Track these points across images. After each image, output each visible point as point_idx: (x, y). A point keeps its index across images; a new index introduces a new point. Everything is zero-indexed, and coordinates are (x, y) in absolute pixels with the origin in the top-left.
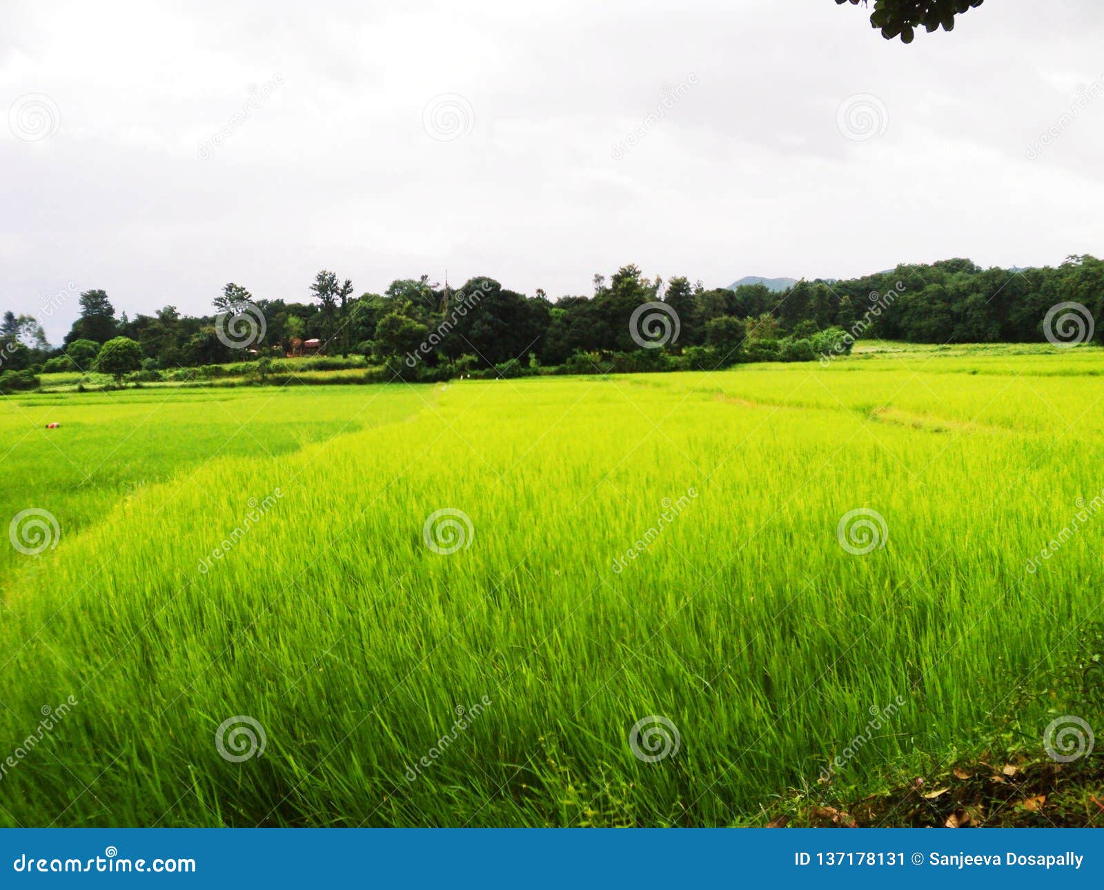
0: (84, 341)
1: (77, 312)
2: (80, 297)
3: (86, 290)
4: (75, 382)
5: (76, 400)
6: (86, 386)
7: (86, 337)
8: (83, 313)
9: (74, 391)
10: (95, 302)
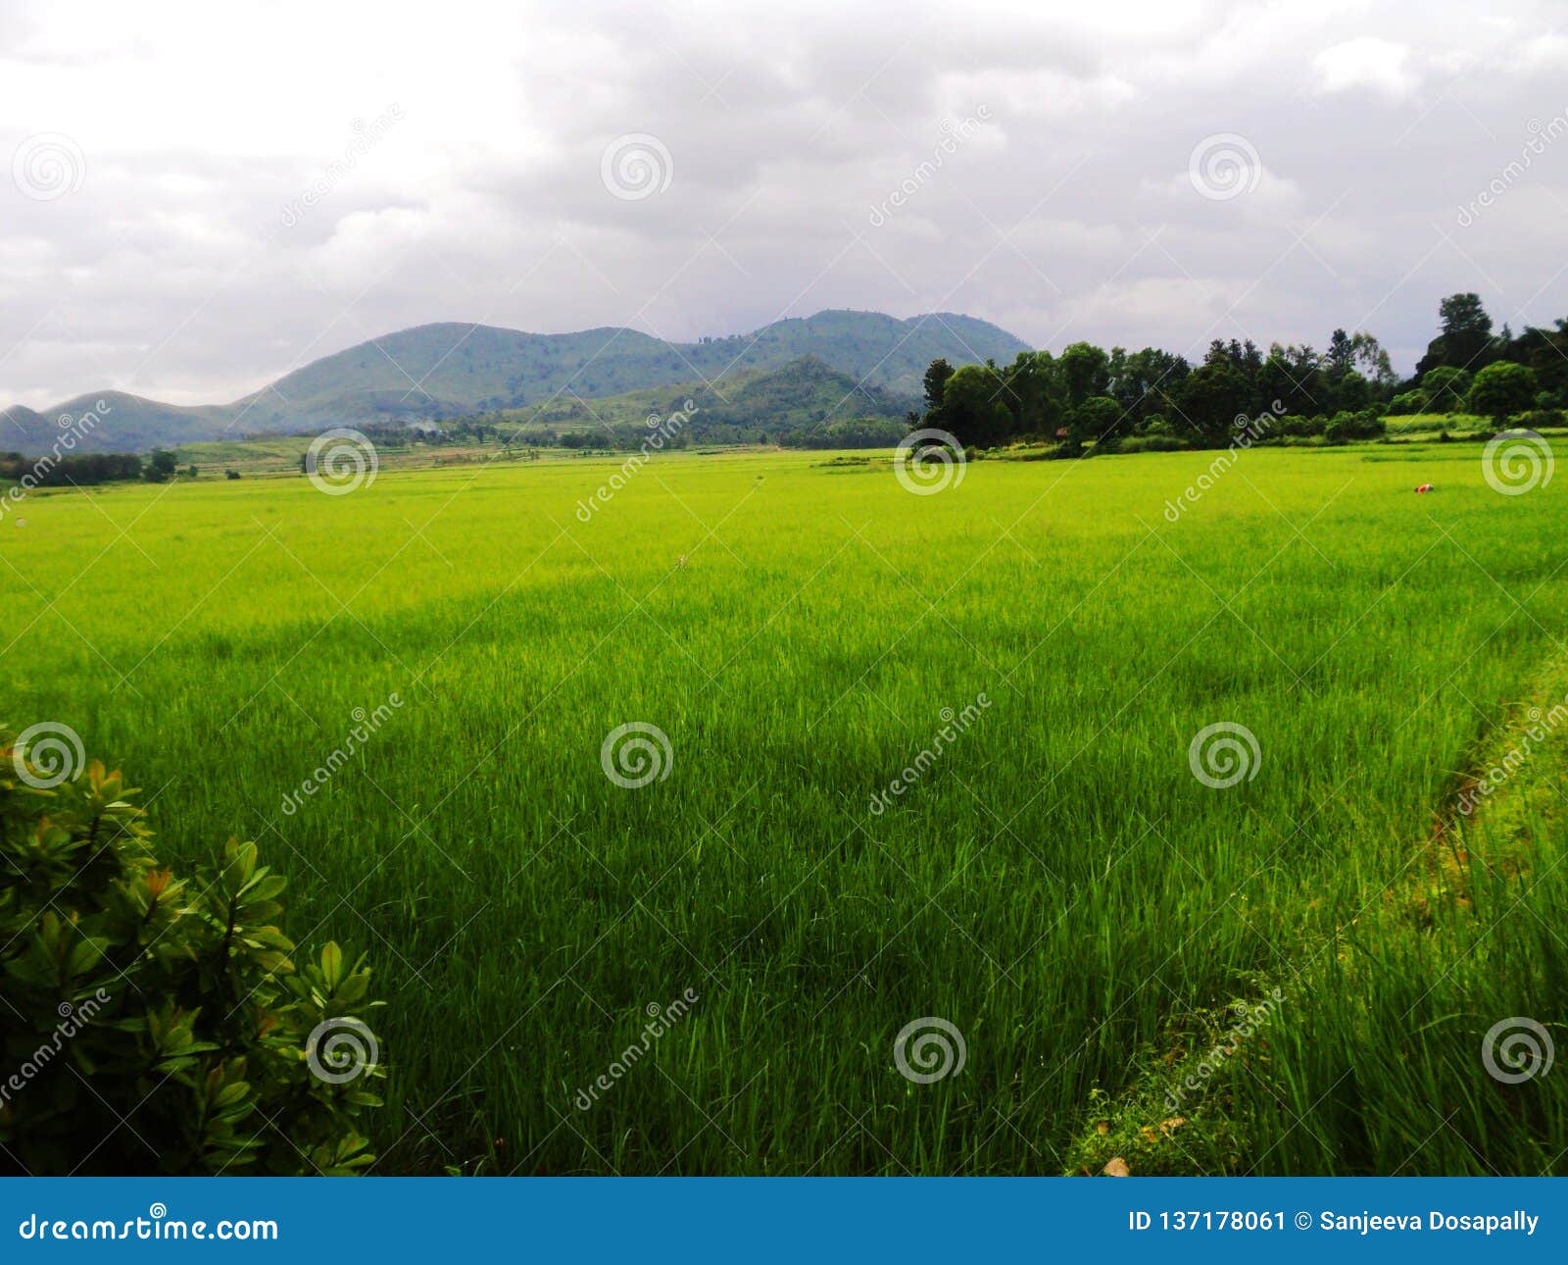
0: (1446, 368)
1: (1435, 327)
2: (1440, 305)
3: (1449, 294)
4: (1434, 429)
5: (1437, 453)
6: (1451, 434)
7: (1448, 363)
8: (1445, 328)
9: (1435, 441)
10: (1463, 312)
